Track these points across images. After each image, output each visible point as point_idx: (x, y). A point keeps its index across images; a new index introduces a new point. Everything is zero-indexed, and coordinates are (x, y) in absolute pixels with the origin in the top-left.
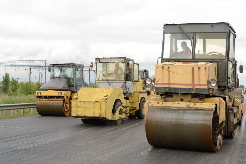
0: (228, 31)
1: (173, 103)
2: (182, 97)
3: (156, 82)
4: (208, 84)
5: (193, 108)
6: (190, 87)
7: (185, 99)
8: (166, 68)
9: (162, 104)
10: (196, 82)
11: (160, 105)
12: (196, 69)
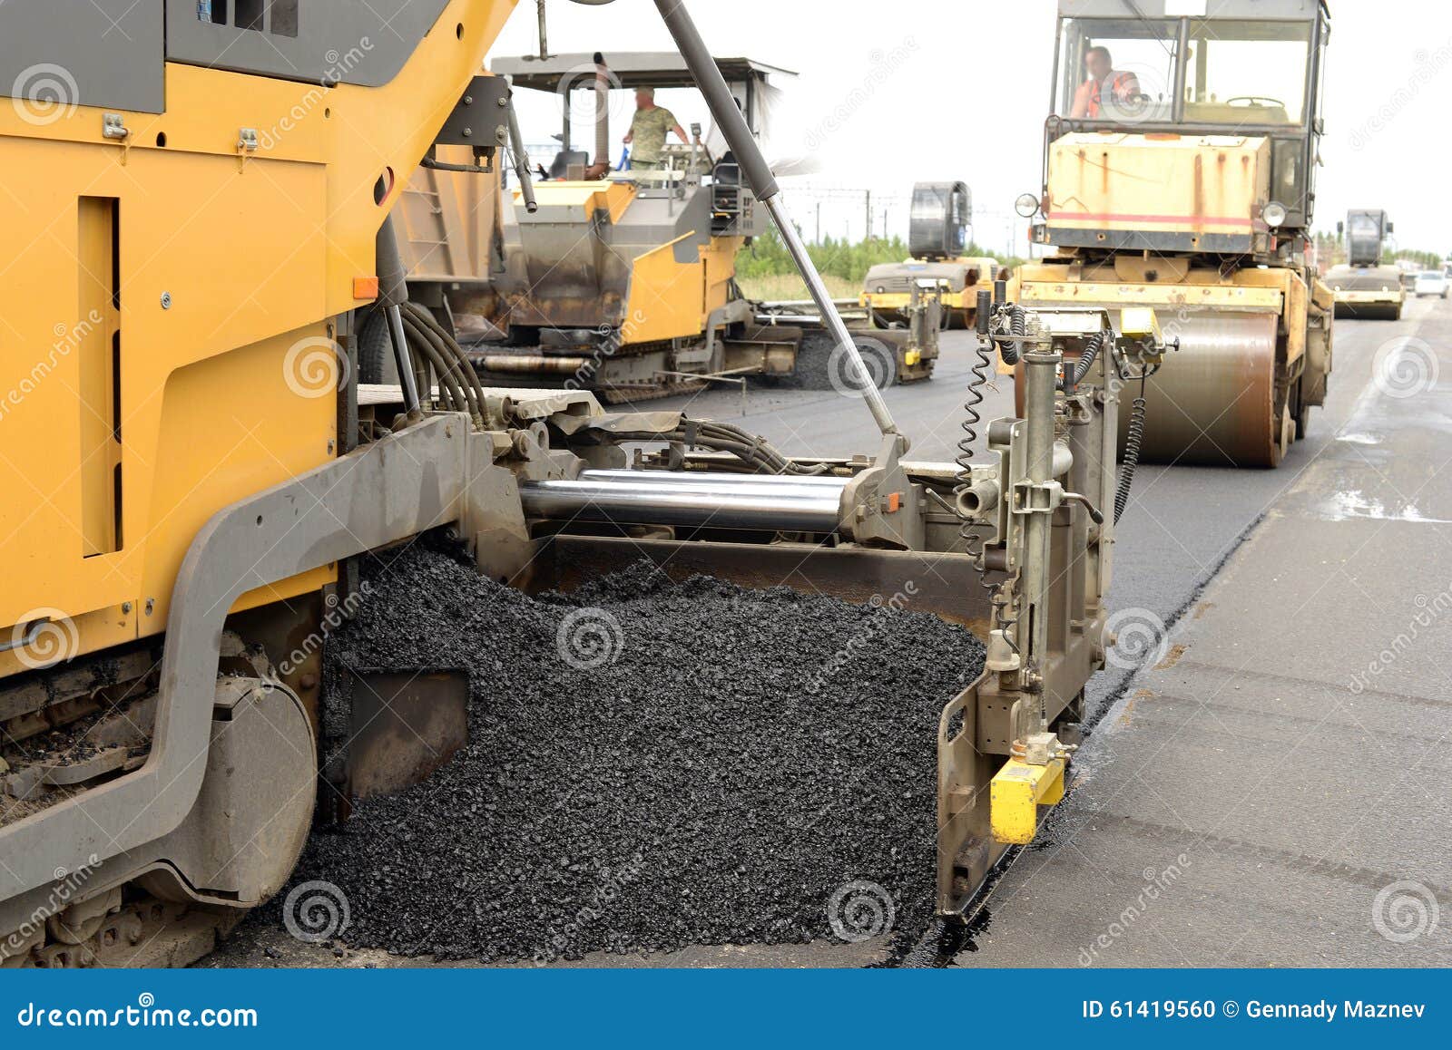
0: (1314, 16)
1: (1121, 289)
2: (1151, 268)
3: (1053, 209)
4: (1252, 218)
5: (1200, 305)
6: (1186, 228)
7: (1161, 274)
8: (1094, 155)
9: (1076, 292)
10: (1211, 209)
11: (1068, 294)
12: (1209, 162)
